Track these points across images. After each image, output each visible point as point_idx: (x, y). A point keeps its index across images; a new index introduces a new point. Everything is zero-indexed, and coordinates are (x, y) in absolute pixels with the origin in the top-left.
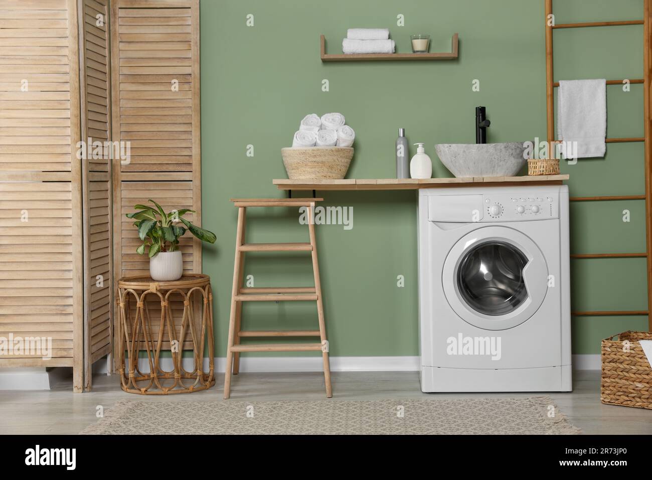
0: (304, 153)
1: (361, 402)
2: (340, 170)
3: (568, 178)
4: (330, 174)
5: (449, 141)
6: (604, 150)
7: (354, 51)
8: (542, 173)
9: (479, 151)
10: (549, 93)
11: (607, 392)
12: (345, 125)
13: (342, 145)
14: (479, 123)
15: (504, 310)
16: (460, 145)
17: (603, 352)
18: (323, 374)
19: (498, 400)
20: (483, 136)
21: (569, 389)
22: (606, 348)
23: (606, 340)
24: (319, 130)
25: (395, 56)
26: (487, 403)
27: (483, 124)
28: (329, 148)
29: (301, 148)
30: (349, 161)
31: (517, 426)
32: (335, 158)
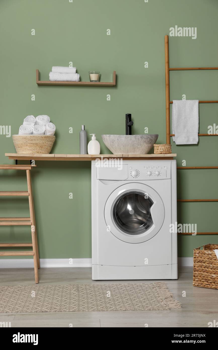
0: (25, 138)
1: (55, 286)
2: (47, 149)
3: (176, 156)
4: (40, 151)
5: (110, 133)
6: (197, 140)
7: (56, 79)
8: (161, 152)
9: (126, 139)
10: (168, 107)
11: (196, 280)
12: (50, 122)
13: (48, 134)
14: (128, 123)
15: (140, 232)
16: (116, 135)
17: (194, 256)
18: (33, 269)
19: (135, 284)
20: (130, 130)
21: (176, 278)
22: (196, 254)
23: (196, 249)
24: (34, 125)
25: (80, 83)
26: (129, 286)
27: (129, 124)
28: (40, 136)
29: (24, 135)
30: (52, 143)
31: (144, 300)
32: (44, 141)
